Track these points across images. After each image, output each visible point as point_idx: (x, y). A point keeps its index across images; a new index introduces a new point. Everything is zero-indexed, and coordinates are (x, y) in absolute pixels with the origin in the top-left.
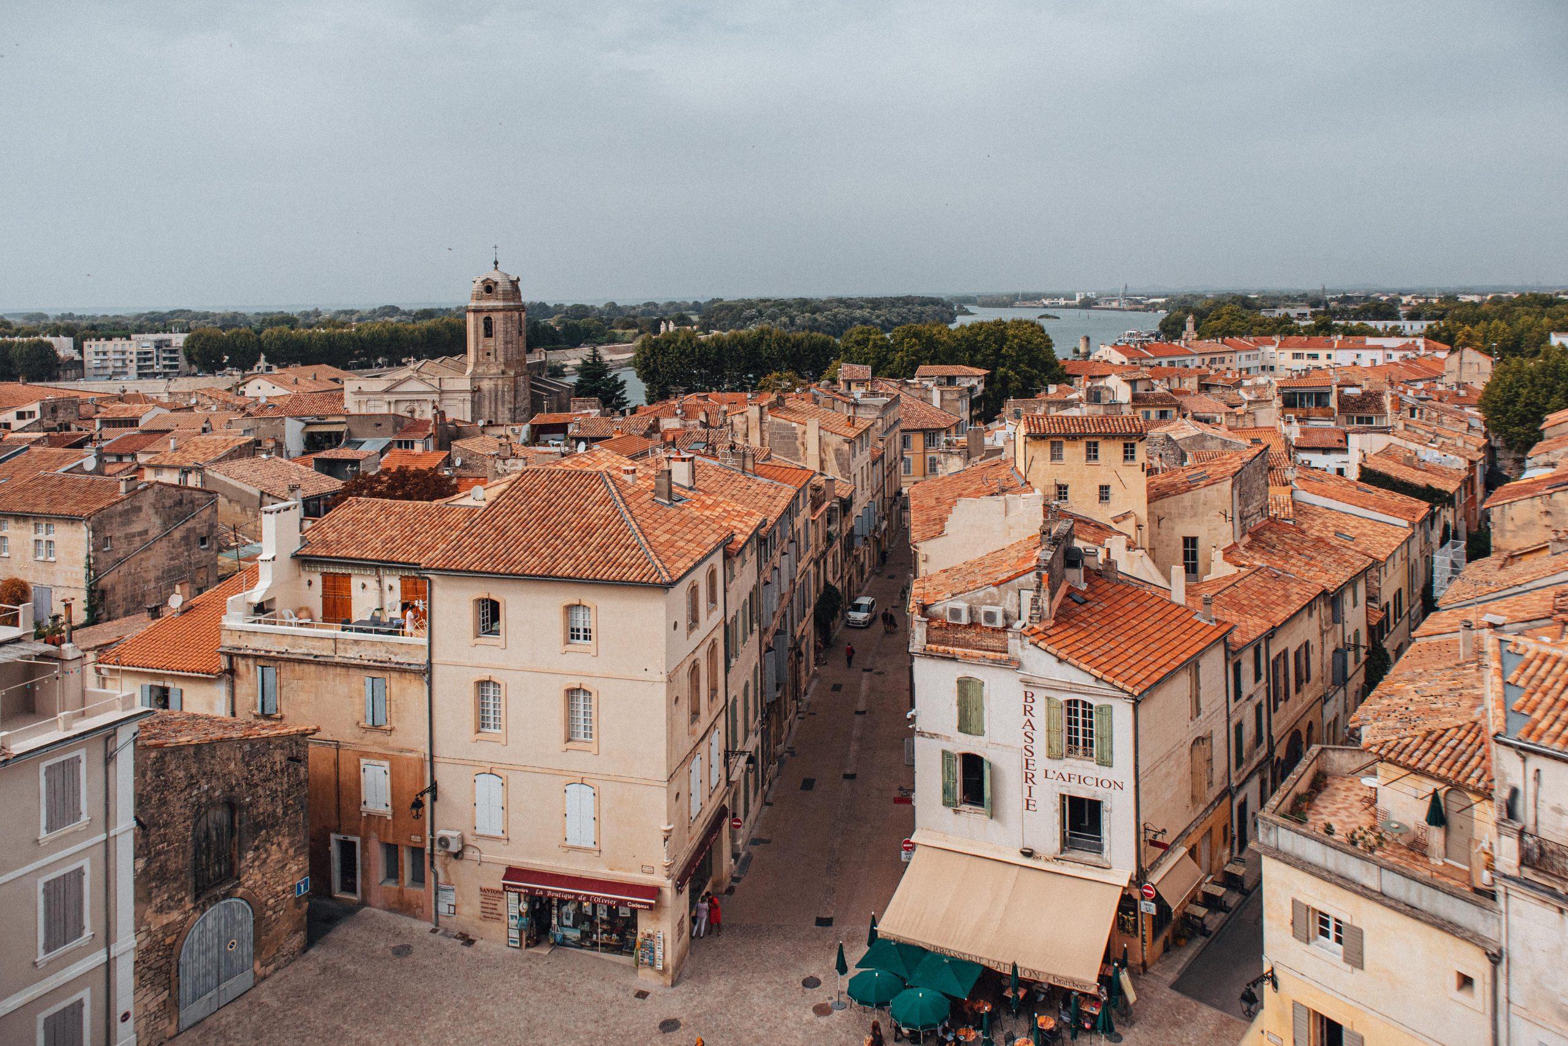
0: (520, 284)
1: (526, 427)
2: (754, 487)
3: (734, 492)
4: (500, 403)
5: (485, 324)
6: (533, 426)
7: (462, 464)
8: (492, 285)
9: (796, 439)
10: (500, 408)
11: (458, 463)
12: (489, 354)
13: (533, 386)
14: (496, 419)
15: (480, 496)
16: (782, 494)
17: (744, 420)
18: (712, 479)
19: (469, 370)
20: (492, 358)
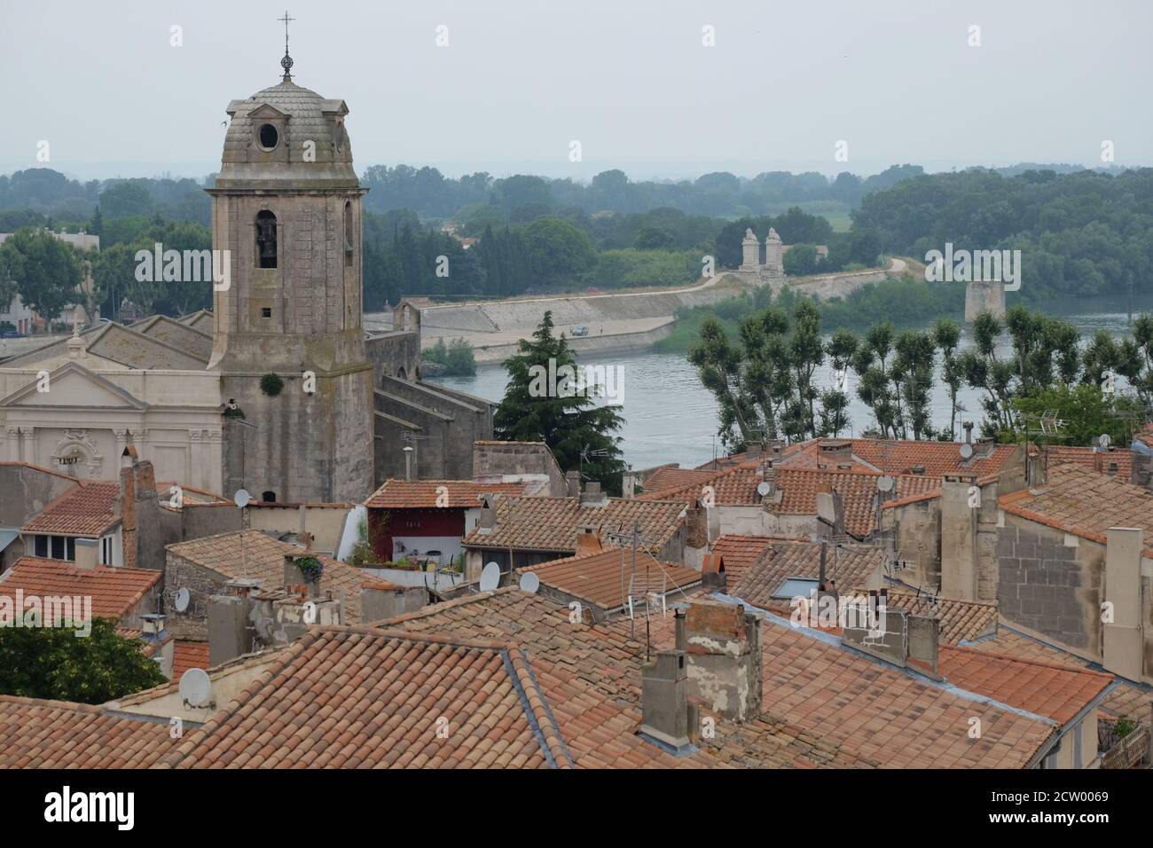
0: (348, 122)
1: (358, 515)
2: (933, 712)
3: (876, 725)
4: (293, 447)
5: (259, 228)
6: (374, 513)
7: (191, 607)
8: (276, 123)
9: (1076, 582)
10: (294, 459)
11: (182, 604)
12: (267, 313)
13: (379, 402)
14: (285, 488)
15: (202, 697)
16: (1010, 737)
17: (928, 521)
18: (819, 683)
19: (216, 358)
20: (274, 323)
